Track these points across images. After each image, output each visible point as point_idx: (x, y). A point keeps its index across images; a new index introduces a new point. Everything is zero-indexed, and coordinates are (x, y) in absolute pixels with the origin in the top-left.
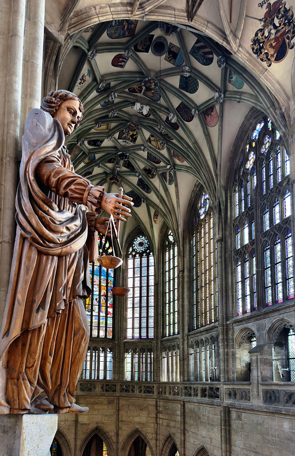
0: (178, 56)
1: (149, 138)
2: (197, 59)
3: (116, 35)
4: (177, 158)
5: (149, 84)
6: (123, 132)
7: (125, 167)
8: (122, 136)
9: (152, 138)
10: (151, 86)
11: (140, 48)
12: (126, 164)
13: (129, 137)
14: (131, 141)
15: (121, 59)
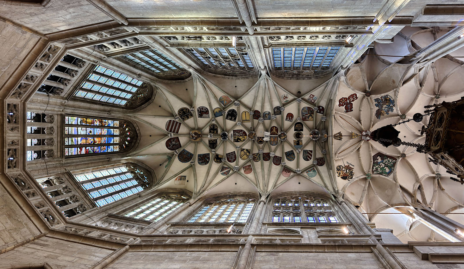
0: (299, 146)
1: (244, 149)
2: (303, 154)
3: (303, 112)
4: (244, 170)
5: (283, 136)
6: (240, 132)
7: (209, 142)
8: (236, 132)
9: (245, 151)
10: (282, 137)
11: (296, 126)
12: (213, 142)
13: (237, 137)
14: (235, 140)
15: (291, 118)
